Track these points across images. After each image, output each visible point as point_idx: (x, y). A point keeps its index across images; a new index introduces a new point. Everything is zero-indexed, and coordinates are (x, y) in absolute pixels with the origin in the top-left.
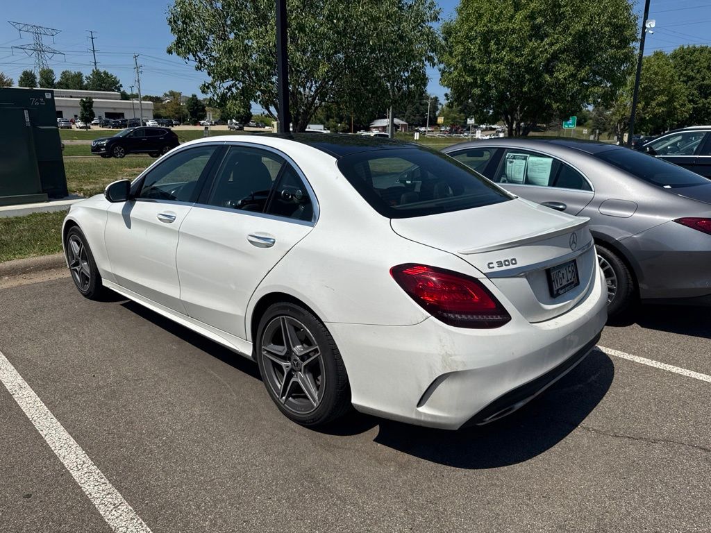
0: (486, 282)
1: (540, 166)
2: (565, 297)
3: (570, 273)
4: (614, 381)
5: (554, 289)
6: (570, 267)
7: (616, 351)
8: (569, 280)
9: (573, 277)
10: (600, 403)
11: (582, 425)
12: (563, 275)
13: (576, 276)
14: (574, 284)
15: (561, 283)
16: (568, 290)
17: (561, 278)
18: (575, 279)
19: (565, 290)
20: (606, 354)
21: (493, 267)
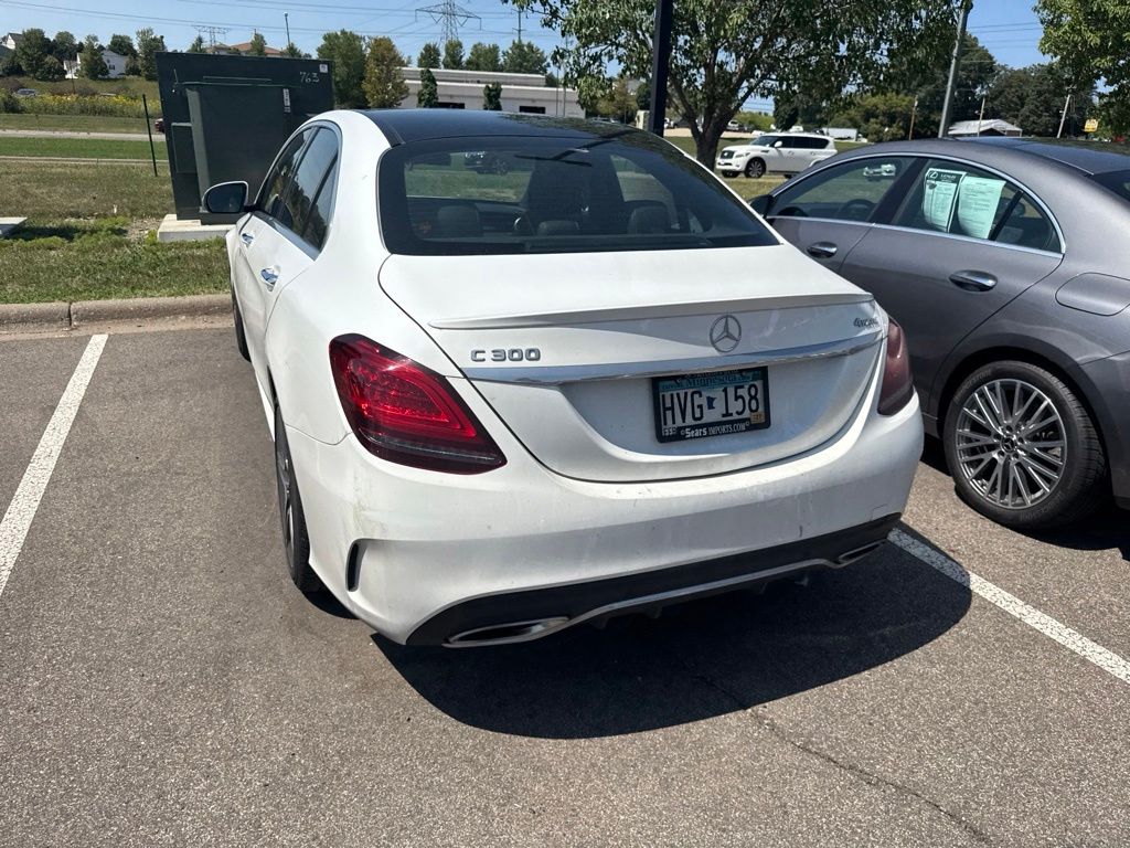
0: (462, 387)
1: (980, 196)
2: (712, 447)
3: (740, 400)
4: (928, 646)
5: (665, 424)
6: (742, 387)
7: (1003, 592)
8: (731, 415)
9: (751, 410)
10: (847, 679)
11: (759, 709)
12: (710, 401)
13: (761, 409)
14: (747, 424)
15: (698, 415)
16: (719, 434)
17: (699, 406)
18: (756, 414)
19: (707, 431)
20: (973, 593)
21: (484, 360)
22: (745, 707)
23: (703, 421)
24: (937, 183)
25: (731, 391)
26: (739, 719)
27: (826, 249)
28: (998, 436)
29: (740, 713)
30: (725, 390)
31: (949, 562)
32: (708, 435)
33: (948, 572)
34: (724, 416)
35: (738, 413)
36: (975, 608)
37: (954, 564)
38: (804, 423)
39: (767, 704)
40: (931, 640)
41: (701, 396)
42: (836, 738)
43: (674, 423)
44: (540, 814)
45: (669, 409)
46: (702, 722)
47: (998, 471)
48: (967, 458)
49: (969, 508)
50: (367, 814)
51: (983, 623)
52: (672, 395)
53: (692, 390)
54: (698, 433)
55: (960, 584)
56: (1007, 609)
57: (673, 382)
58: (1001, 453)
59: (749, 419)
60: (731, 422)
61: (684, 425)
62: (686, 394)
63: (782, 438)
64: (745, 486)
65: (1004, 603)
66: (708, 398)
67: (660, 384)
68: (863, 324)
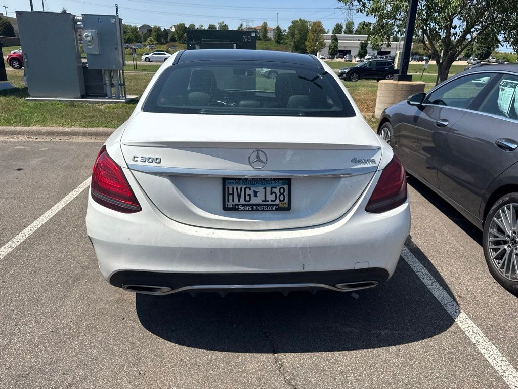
0: (127, 172)
2: (256, 216)
3: (274, 195)
4: (402, 346)
5: (228, 201)
6: (276, 188)
7: (475, 326)
8: (268, 201)
9: (280, 200)
10: (340, 352)
11: (281, 355)
12: (256, 194)
13: (286, 200)
14: (277, 207)
15: (247, 199)
16: (258, 210)
17: (248, 195)
18: (282, 202)
19: (252, 208)
20: (455, 323)
21: (137, 161)
22: (274, 352)
23: (251, 202)
24: (506, 88)
25: (268, 189)
26: (267, 357)
27: (442, 122)
28: (509, 236)
29: (270, 355)
30: (265, 189)
31: (453, 303)
32: (252, 210)
33: (448, 309)
34: (263, 201)
35: (271, 201)
36: (449, 331)
37: (456, 305)
38: (313, 209)
39: (287, 354)
40: (407, 343)
41: (250, 190)
42: (310, 381)
43: (233, 201)
44: (142, 375)
45: (231, 194)
46: (248, 354)
47: (506, 256)
48: (493, 246)
49: (490, 275)
50: (77, 354)
51: (447, 341)
52: (233, 188)
53: (246, 186)
54: (246, 208)
55: (451, 316)
56: (470, 337)
57: (234, 181)
58: (509, 246)
59: (278, 205)
60: (268, 205)
61: (239, 203)
62: (241, 188)
63: (298, 217)
64: (266, 238)
65: (471, 333)
66: (255, 192)
67: (227, 182)
68: (360, 161)
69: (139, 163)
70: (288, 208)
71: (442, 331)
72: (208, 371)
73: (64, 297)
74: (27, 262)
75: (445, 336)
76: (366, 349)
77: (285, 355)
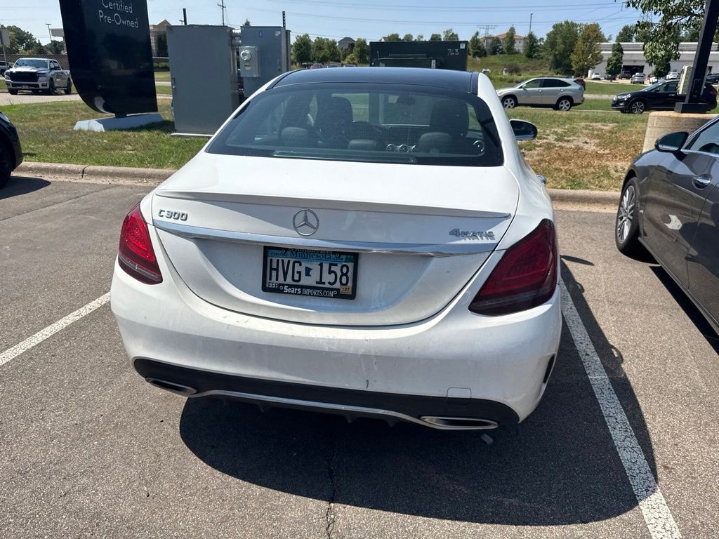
0: (151, 229)
2: (307, 303)
3: (333, 275)
5: (270, 279)
6: (336, 265)
8: (324, 283)
9: (341, 284)
11: (338, 507)
12: (308, 271)
13: (350, 284)
14: (336, 293)
15: (296, 277)
16: (310, 295)
17: (298, 272)
18: (345, 287)
19: (302, 291)
20: (637, 508)
21: (163, 216)
22: (332, 501)
23: (302, 283)
25: (326, 267)
26: (319, 506)
27: (702, 181)
29: (324, 504)
30: (321, 265)
31: (650, 474)
32: (301, 294)
33: (636, 482)
34: (317, 283)
35: (329, 283)
36: (621, 519)
37: (652, 478)
38: (390, 301)
39: (348, 506)
41: (300, 265)
43: (277, 280)
44: (149, 499)
45: (274, 269)
52: (278, 261)
53: (295, 260)
54: (293, 290)
57: (279, 252)
59: (338, 290)
60: (323, 289)
61: (284, 283)
62: (289, 261)
63: (366, 310)
64: (314, 336)
65: (659, 528)
66: (306, 268)
67: (270, 251)
68: (465, 234)
69: (164, 219)
70: (352, 296)
71: (608, 517)
72: (232, 509)
73: (108, 384)
74: (88, 336)
75: (609, 525)
76: (469, 521)
77: (345, 508)
